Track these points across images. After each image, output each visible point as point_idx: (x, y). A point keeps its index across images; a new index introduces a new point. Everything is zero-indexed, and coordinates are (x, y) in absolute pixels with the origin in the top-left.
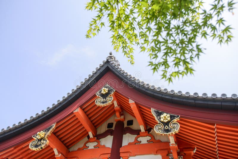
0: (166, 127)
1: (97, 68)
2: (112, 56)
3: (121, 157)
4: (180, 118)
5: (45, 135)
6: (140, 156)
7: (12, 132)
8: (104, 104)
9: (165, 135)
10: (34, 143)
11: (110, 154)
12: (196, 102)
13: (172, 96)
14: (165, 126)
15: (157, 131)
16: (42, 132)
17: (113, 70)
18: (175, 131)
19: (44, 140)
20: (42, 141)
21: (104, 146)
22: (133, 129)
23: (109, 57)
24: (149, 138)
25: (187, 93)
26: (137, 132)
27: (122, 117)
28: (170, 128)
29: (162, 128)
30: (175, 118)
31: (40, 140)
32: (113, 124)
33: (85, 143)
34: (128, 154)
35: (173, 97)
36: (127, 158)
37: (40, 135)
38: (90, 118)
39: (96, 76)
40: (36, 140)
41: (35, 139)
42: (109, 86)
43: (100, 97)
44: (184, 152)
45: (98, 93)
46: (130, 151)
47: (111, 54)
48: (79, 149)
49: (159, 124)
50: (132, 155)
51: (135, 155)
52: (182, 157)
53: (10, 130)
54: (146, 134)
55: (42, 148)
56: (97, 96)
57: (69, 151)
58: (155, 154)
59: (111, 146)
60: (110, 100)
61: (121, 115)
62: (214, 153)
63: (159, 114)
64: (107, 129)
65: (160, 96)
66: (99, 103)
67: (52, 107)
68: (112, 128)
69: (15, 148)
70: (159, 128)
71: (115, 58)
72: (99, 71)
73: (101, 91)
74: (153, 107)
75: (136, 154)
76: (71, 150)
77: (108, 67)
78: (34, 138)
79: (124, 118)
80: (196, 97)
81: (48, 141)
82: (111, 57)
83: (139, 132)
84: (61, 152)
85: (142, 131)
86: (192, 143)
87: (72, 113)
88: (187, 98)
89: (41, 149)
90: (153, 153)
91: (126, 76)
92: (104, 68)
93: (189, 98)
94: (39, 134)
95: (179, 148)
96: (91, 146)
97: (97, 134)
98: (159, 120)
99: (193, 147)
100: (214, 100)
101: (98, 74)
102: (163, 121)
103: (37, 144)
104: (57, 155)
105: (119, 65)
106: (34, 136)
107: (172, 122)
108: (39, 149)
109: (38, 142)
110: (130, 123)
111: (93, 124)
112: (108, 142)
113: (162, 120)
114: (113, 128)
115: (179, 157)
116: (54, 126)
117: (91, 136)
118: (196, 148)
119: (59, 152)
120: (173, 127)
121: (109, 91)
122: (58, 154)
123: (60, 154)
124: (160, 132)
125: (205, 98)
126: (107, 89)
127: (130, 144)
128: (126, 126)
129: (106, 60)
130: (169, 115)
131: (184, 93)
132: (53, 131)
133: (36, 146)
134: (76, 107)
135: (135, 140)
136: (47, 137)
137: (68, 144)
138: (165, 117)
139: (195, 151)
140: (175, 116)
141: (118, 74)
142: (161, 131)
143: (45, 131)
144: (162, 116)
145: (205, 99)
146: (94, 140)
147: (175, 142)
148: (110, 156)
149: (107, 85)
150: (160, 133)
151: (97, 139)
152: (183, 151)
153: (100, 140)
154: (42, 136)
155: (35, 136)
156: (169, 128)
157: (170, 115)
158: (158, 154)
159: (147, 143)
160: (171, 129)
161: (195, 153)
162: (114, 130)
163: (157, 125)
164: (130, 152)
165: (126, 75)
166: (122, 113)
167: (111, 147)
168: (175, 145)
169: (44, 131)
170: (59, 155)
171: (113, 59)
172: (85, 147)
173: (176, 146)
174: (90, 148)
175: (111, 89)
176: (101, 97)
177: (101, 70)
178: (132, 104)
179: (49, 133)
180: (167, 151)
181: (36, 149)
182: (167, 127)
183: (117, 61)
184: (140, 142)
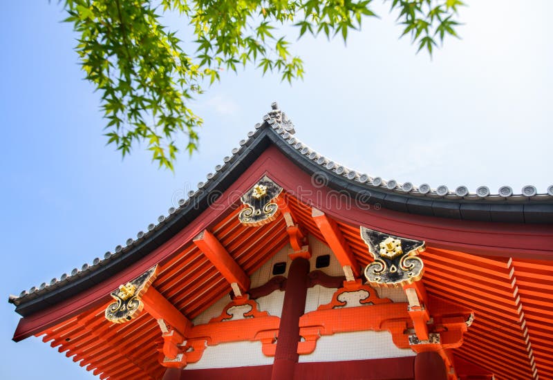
0: (391, 269)
1: (243, 141)
2: (277, 111)
3: (301, 337)
4: (424, 246)
5: (136, 290)
6: (344, 334)
7: (72, 286)
8: (257, 221)
9: (388, 285)
10: (114, 308)
11: (278, 331)
12: (463, 208)
13: (407, 196)
14: (389, 267)
15: (371, 277)
16: (129, 284)
17: (278, 143)
18: (413, 276)
19: (133, 301)
20: (130, 304)
21: (265, 314)
22: (329, 275)
23: (270, 114)
24: (364, 294)
25: (442, 188)
26: (338, 282)
27: (306, 249)
28: (401, 269)
29: (382, 270)
30: (414, 246)
31: (125, 302)
32: (284, 264)
33: (225, 308)
34: (317, 331)
35: (411, 198)
36: (315, 338)
37: (125, 291)
38: (232, 254)
39: (241, 159)
40: (119, 301)
41: (117, 299)
42: (270, 181)
43: (250, 205)
44: (444, 325)
45: (245, 196)
46: (320, 324)
47: (274, 107)
48: (213, 321)
49: (377, 261)
50: (326, 332)
51: (334, 333)
52: (438, 335)
53: (69, 282)
54: (358, 286)
55: (129, 318)
56: (244, 203)
57: (193, 326)
58: (378, 331)
59: (281, 312)
60: (271, 211)
61: (302, 244)
62: (514, 325)
63: (377, 239)
64: (272, 276)
65: (381, 197)
66: (248, 220)
67: (148, 231)
68: (283, 273)
69: (80, 318)
70: (376, 270)
71: (283, 115)
72: (247, 146)
73: (252, 192)
74: (365, 224)
75: (334, 330)
76: (196, 322)
77: (267, 137)
78: (114, 297)
79: (310, 251)
80: (463, 198)
81: (141, 304)
82: (274, 114)
83: (343, 283)
84: (174, 326)
85: (348, 279)
86: (462, 304)
87: (191, 243)
88: (442, 200)
89: (128, 320)
90: (372, 328)
91: (304, 155)
92: (258, 141)
93: (446, 199)
94: (122, 288)
95: (431, 316)
96: (238, 313)
97: (251, 287)
98: (376, 252)
99: (465, 313)
100: (506, 201)
101: (245, 155)
102: (385, 254)
103: (119, 309)
104: (165, 333)
105: (292, 132)
106: (113, 294)
107: (407, 256)
108: (124, 319)
109: (122, 305)
110: (324, 261)
111: (242, 266)
112: (274, 304)
113: (383, 252)
114: (286, 274)
115: (431, 335)
116: (154, 272)
117: (237, 292)
118: (472, 315)
119: (169, 327)
120: (408, 268)
121: (269, 191)
122: (167, 331)
123: (172, 331)
124: (377, 279)
125: (483, 199)
126: (265, 188)
127: (322, 308)
128: (313, 267)
129: (262, 122)
130: (398, 242)
131: (433, 188)
132: (151, 283)
133: (119, 314)
134: (198, 229)
135: (333, 298)
136: (139, 295)
137: (188, 311)
138: (389, 246)
139: (469, 323)
140: (414, 243)
141: (288, 152)
142: (379, 278)
143: (136, 283)
144: (383, 244)
145: (485, 202)
146: (243, 301)
147: (422, 302)
148: (277, 336)
149: (266, 179)
150: (377, 282)
151: (250, 298)
152: (441, 323)
153: (258, 300)
154: (130, 292)
155: (116, 294)
156: (399, 271)
157: (402, 241)
158: (384, 330)
159: (360, 305)
160: (403, 273)
161: (472, 326)
162: (287, 277)
163: (371, 265)
164: (321, 326)
165: (306, 154)
166: (305, 239)
167: (280, 316)
168: (420, 310)
169: (133, 282)
170: (170, 332)
171: (280, 119)
172: (226, 316)
173: (424, 311)
174: (234, 318)
175: (275, 187)
176: (252, 205)
177: (252, 146)
178: (319, 218)
179: (143, 287)
180: (405, 323)
181: (119, 321)
182: (395, 268)
183: (288, 123)
184: (343, 304)
